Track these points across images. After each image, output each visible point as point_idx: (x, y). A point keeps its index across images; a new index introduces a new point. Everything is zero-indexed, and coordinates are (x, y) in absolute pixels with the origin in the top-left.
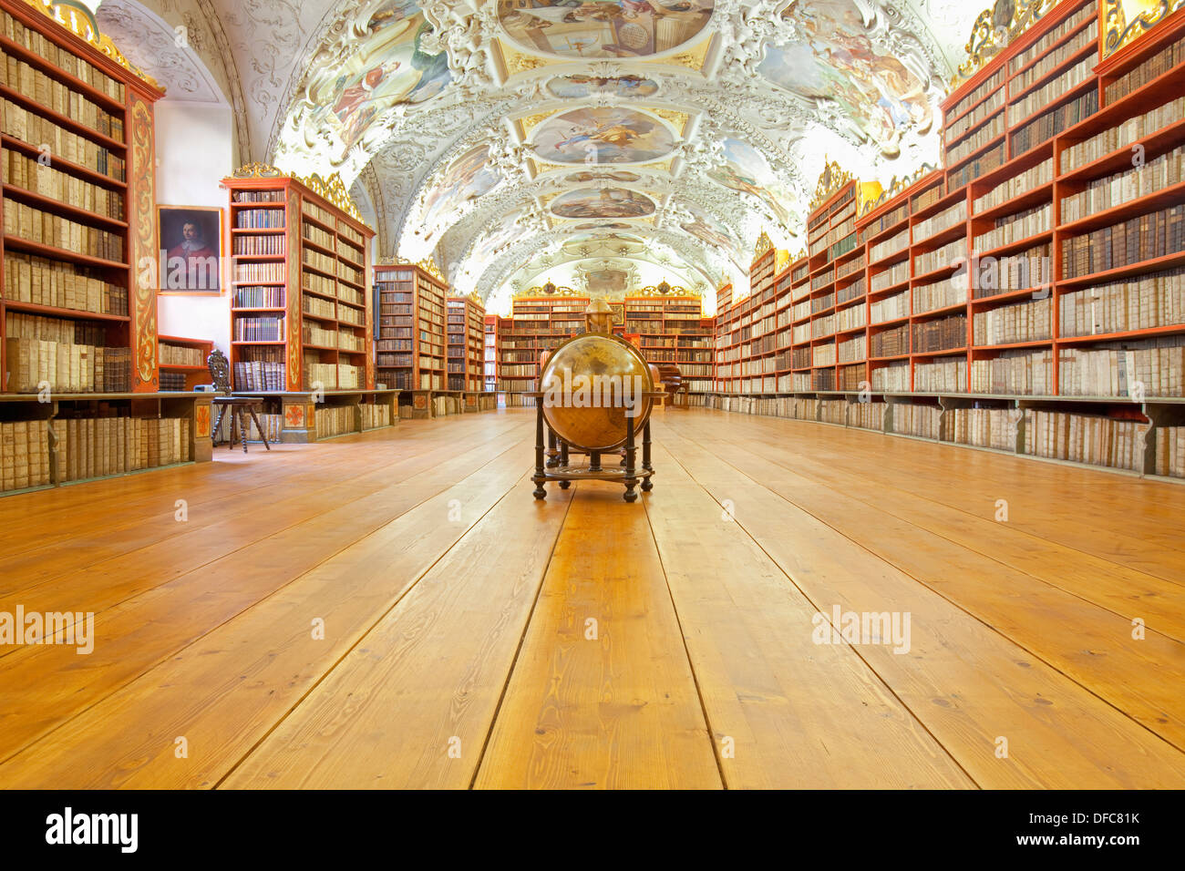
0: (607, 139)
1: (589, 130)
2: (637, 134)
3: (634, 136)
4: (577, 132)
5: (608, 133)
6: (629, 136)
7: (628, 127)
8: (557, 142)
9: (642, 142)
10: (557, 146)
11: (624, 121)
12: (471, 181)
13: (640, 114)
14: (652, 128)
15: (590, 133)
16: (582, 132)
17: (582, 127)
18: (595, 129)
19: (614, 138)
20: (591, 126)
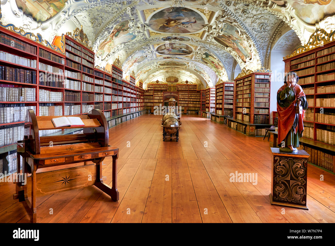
0: (175, 22)
1: (181, 26)
2: (164, 25)
3: (165, 24)
4: (186, 26)
5: (174, 24)
6: (167, 24)
7: (168, 27)
8: (195, 24)
9: (161, 22)
10: (195, 22)
11: (169, 29)
12: (231, 36)
13: (164, 32)
14: (159, 28)
15: (181, 24)
16: (184, 25)
17: (184, 27)
18: (179, 26)
19: (173, 22)
20: (180, 27)
